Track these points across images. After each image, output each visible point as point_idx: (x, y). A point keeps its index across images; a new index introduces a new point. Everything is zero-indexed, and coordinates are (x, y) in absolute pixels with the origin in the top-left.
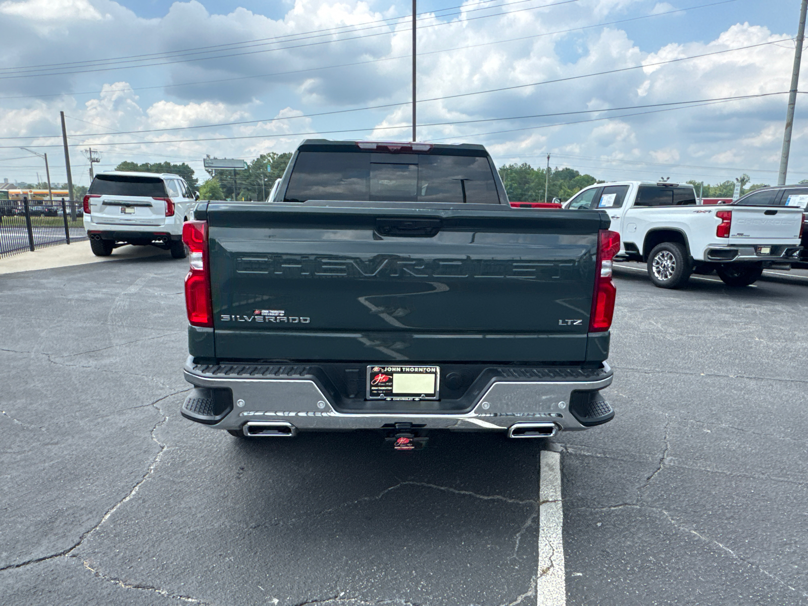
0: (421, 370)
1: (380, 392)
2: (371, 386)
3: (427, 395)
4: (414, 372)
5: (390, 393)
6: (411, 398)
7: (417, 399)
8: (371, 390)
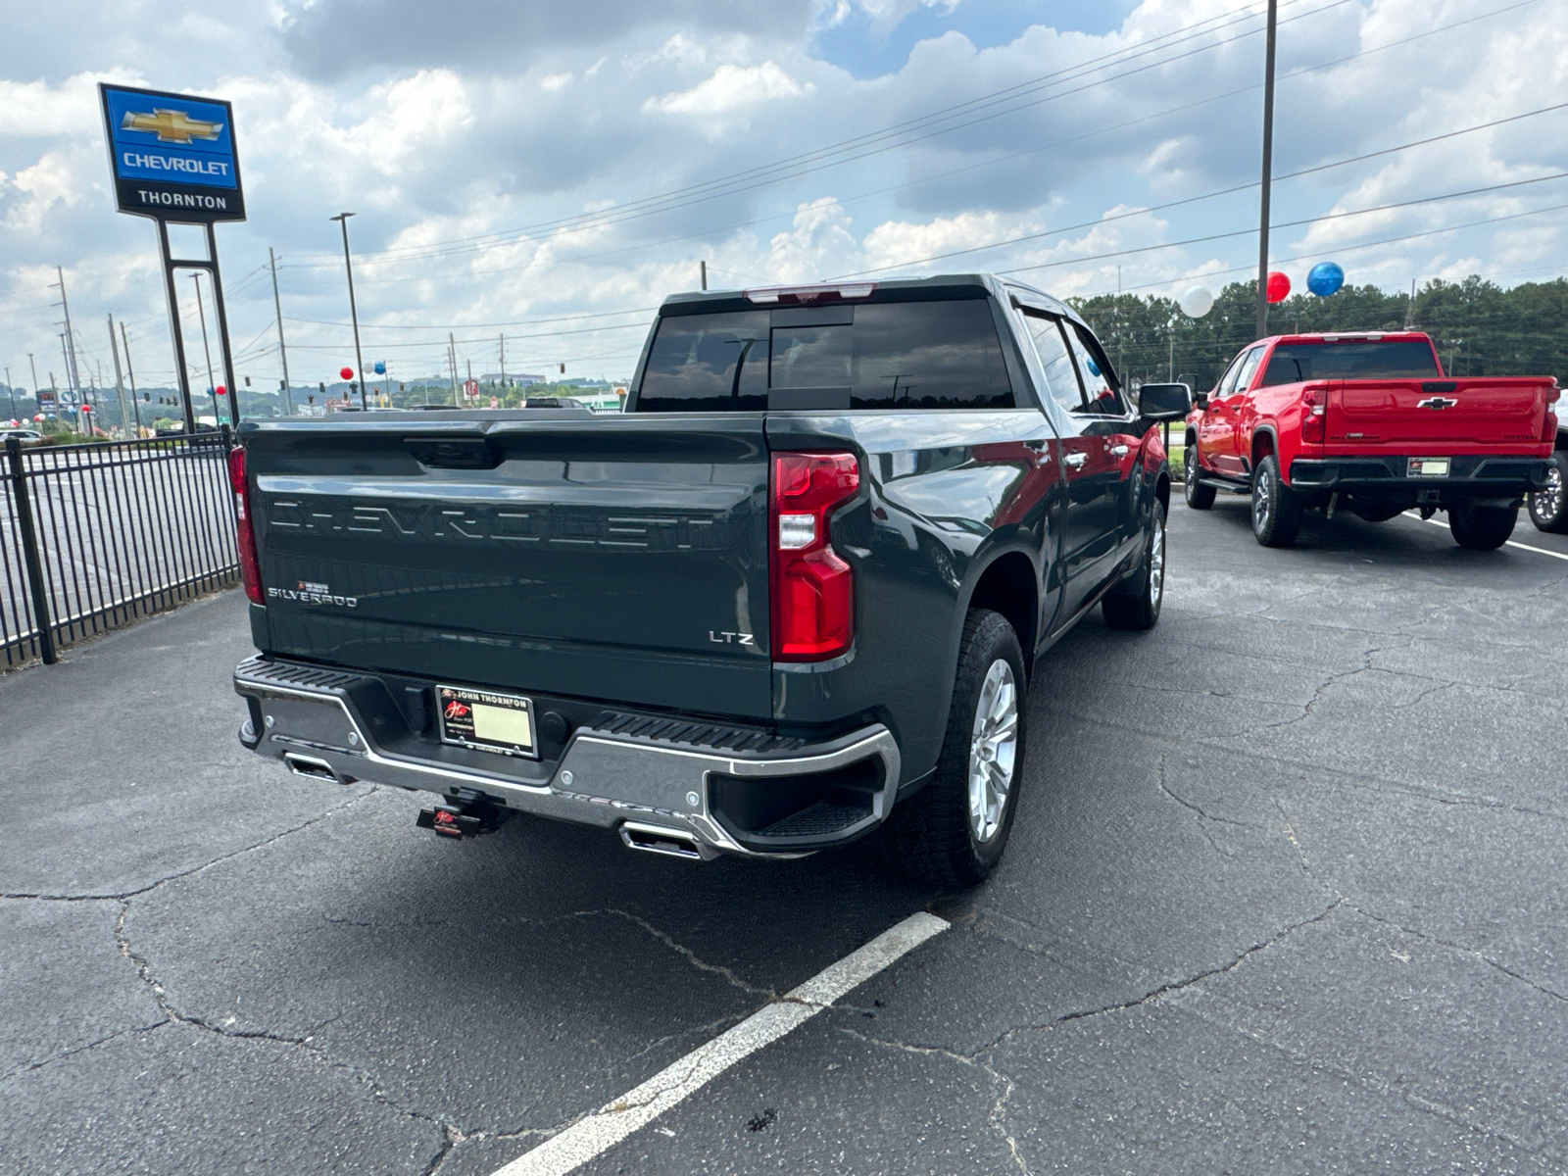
0: (506, 702)
1: (459, 732)
2: (446, 721)
3: (523, 748)
4: (498, 705)
5: (471, 736)
6: (500, 749)
7: (509, 752)
8: (447, 728)
